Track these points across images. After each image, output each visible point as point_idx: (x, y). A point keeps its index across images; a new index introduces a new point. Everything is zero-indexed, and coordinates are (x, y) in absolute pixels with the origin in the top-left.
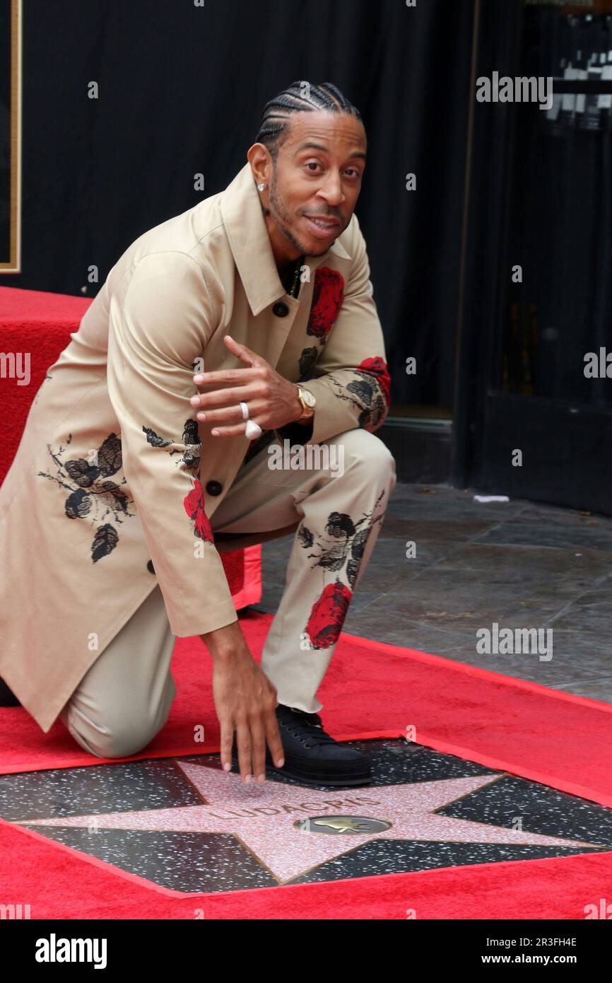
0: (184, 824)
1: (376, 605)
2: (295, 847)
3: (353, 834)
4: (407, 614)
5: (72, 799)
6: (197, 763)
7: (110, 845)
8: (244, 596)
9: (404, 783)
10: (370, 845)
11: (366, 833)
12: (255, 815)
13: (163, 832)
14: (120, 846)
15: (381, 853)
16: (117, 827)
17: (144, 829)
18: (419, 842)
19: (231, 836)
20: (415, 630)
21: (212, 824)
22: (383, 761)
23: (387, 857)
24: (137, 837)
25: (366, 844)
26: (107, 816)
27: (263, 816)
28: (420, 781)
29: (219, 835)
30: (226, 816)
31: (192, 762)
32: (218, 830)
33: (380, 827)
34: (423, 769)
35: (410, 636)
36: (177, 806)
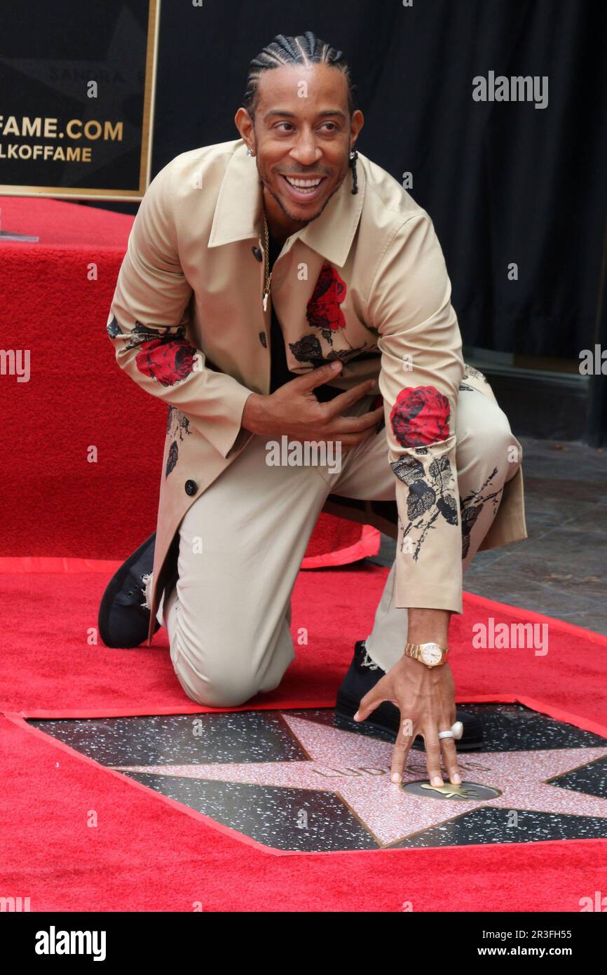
0: (285, 779)
1: (499, 564)
2: (400, 810)
3: (461, 800)
4: (530, 575)
5: (172, 747)
6: (302, 717)
7: (208, 797)
8: (361, 547)
9: (517, 750)
10: (477, 812)
11: (474, 799)
12: (360, 775)
13: (263, 787)
14: (218, 798)
15: (489, 822)
16: (217, 779)
17: (244, 782)
18: (529, 812)
19: (334, 794)
20: (539, 592)
21: (314, 781)
22: (496, 727)
23: (494, 826)
24: (236, 790)
25: (474, 811)
26: (207, 767)
27: (368, 775)
28: (535, 749)
29: (321, 793)
30: (329, 774)
31: (297, 716)
32: (321, 788)
33: (489, 794)
34: (538, 737)
35: (532, 597)
36: (279, 761)
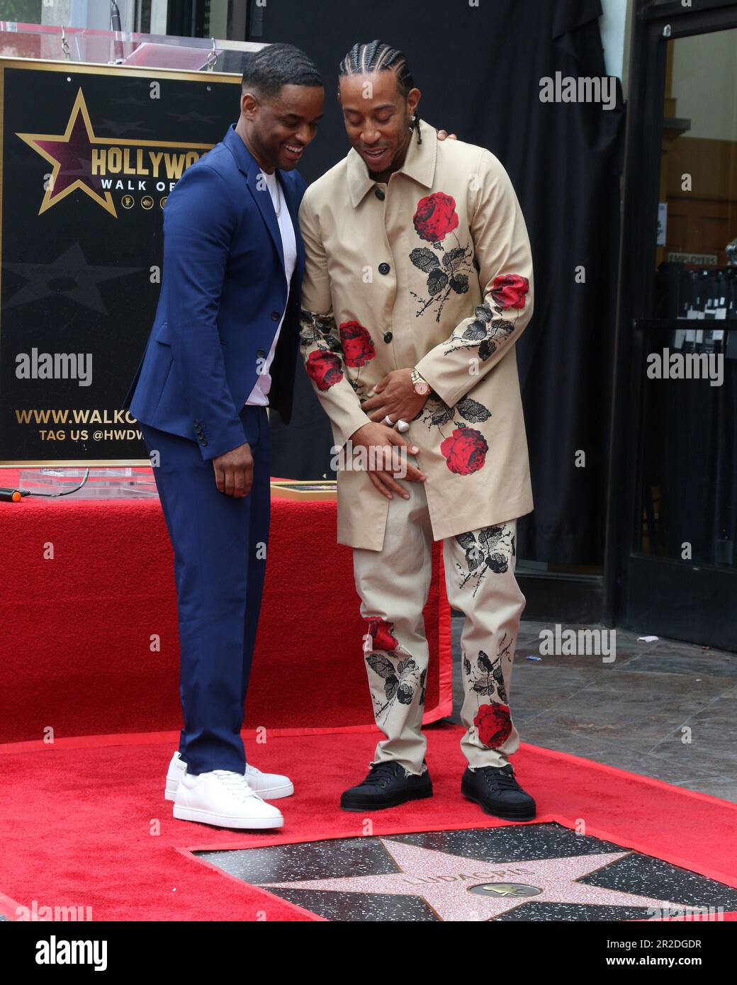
0: (383, 888)
1: (540, 718)
2: (467, 906)
3: (513, 897)
4: (563, 725)
5: (299, 867)
6: (396, 840)
7: (326, 904)
8: (439, 711)
9: (554, 858)
10: (525, 906)
11: (522, 896)
12: (438, 882)
13: (367, 894)
14: (333, 904)
15: (533, 913)
16: (332, 890)
17: (352, 891)
18: (563, 904)
19: (419, 897)
20: (569, 738)
21: (404, 887)
22: (538, 841)
23: (537, 916)
24: (347, 897)
25: (522, 905)
26: (325, 881)
27: (444, 882)
28: (567, 856)
29: (409, 897)
30: (416, 882)
31: (392, 840)
32: (409, 893)
33: (533, 892)
34: (569, 847)
35: (564, 742)
36: (379, 874)
